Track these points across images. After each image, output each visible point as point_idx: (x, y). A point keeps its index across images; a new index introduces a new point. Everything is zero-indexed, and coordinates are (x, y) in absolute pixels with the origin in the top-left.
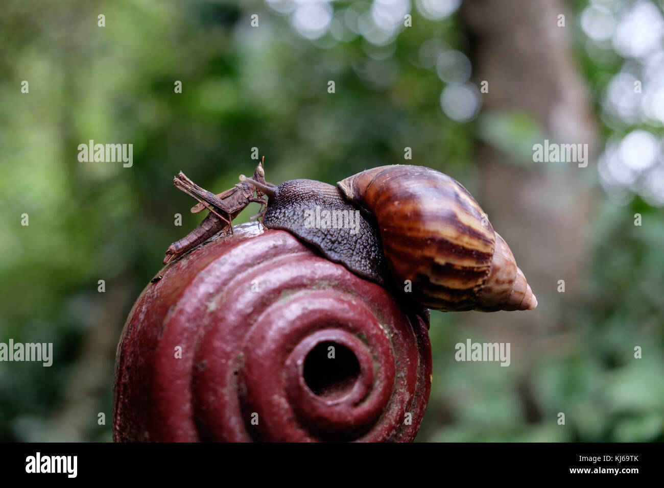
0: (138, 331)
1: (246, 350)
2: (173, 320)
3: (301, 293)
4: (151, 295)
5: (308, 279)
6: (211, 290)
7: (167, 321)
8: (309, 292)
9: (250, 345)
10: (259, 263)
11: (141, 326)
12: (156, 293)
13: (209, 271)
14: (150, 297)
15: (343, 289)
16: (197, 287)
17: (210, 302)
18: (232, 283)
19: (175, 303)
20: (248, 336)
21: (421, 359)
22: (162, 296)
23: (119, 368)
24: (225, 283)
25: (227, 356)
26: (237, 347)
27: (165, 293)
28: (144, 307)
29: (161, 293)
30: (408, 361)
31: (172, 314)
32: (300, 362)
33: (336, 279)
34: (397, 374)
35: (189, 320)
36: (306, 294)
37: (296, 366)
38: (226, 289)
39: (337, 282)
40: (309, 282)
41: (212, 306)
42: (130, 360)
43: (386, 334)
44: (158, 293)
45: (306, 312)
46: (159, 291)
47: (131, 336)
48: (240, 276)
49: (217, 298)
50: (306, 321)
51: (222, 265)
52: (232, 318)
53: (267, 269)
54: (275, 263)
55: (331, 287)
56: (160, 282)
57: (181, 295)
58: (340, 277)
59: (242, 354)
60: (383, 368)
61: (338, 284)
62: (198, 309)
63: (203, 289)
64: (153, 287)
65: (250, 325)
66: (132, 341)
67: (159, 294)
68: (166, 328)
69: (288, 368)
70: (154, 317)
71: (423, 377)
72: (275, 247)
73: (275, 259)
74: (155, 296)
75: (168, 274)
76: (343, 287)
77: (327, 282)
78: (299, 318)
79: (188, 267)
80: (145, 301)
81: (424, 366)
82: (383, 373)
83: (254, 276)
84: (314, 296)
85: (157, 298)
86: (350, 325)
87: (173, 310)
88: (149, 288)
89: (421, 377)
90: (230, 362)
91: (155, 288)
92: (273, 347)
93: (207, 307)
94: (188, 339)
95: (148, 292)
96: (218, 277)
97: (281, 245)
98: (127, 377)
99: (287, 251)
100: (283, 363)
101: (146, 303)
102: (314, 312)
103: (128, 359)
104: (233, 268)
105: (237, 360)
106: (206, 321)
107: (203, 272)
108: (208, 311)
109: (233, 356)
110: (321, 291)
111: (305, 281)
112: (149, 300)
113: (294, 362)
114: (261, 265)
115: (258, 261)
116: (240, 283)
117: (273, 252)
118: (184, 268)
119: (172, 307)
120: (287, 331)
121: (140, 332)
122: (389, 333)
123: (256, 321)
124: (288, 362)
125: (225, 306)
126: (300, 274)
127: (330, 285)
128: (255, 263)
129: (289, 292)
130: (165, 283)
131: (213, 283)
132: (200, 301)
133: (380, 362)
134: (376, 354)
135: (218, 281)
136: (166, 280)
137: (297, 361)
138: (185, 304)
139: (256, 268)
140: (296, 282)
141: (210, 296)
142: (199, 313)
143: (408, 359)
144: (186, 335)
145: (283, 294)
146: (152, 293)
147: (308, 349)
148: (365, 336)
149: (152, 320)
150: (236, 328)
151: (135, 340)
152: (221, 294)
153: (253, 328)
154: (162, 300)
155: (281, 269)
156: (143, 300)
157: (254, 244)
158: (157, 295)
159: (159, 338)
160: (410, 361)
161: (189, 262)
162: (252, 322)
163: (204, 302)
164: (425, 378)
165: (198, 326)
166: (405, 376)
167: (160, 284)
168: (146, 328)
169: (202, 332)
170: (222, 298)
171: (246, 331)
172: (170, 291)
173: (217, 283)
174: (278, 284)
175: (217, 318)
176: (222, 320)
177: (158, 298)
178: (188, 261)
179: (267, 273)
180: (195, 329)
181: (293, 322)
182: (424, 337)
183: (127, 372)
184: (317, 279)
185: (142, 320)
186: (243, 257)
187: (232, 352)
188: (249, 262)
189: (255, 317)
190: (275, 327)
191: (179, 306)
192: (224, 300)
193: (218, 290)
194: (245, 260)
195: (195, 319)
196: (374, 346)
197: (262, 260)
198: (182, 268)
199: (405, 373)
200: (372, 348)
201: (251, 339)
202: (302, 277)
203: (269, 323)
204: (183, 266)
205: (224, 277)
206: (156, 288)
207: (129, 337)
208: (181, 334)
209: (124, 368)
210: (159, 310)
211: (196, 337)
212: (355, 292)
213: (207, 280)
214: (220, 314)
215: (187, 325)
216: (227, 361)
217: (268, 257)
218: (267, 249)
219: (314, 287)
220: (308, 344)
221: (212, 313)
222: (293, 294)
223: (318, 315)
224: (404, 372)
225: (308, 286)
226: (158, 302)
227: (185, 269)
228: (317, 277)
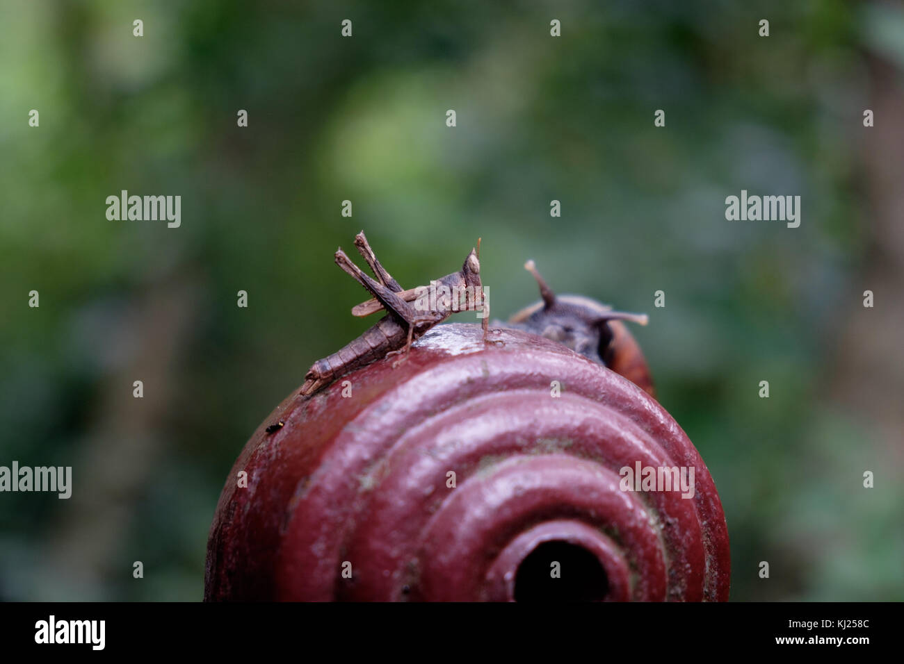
0: (246, 512)
1: (422, 554)
2: (305, 504)
3: (512, 461)
4: (267, 454)
5: (524, 437)
6: (366, 456)
7: (294, 504)
8: (526, 459)
9: (428, 547)
10: (443, 410)
11: (251, 506)
12: (274, 451)
13: (362, 423)
14: (264, 457)
15: (582, 452)
16: (343, 449)
17: (364, 474)
18: (399, 444)
19: (307, 474)
20: (425, 532)
21: (711, 562)
22: (286, 458)
23: (214, 572)
24: (389, 442)
25: (392, 564)
26: (408, 551)
27: (290, 455)
28: (255, 474)
29: (283, 452)
30: (688, 569)
31: (302, 494)
32: (509, 575)
33: (570, 436)
34: (670, 589)
35: (329, 504)
36: (520, 462)
37: (504, 582)
38: (390, 453)
39: (571, 442)
40: (525, 443)
41: (368, 482)
42: (234, 561)
43: (652, 527)
44: (277, 452)
45: (520, 493)
46: (280, 448)
47: (234, 521)
48: (414, 432)
49: (377, 467)
50: (519, 509)
51: (383, 412)
52: (399, 502)
53: (458, 420)
54: (469, 409)
55: (561, 451)
56: (282, 430)
57: (316, 463)
58: (576, 432)
59: (415, 561)
60: (645, 583)
61: (574, 444)
62: (343, 486)
63: (351, 454)
64: (269, 439)
65: (429, 514)
66: (236, 531)
67: (280, 454)
68: (293, 517)
69: (490, 584)
70: (273, 494)
71: (714, 591)
72: (470, 382)
73: (470, 403)
74: (274, 457)
75: (295, 420)
76: (582, 449)
77: (555, 441)
78: (509, 503)
79: (328, 411)
80: (256, 462)
81: (716, 573)
82: (646, 590)
83: (436, 430)
84: (534, 466)
85: (277, 459)
86: (593, 513)
87: (304, 486)
88: (263, 441)
89: (710, 592)
90: (397, 575)
91: (272, 441)
92: (465, 550)
93: (358, 484)
94: (329, 535)
95: (261, 446)
96: (377, 433)
97: (480, 378)
98: (229, 588)
99: (490, 388)
100: (482, 576)
101: (258, 468)
102: (532, 493)
103: (230, 558)
104: (400, 417)
105: (408, 571)
106: (358, 506)
107: (351, 424)
108: (361, 490)
109: (401, 564)
110: (546, 457)
111: (519, 441)
112: (263, 462)
113: (500, 575)
114: (448, 413)
115: (443, 406)
116: (412, 444)
117: (467, 390)
118: (320, 412)
119: (302, 482)
120: (489, 525)
121: (249, 515)
122: (658, 523)
123: (438, 507)
124: (491, 575)
125: (388, 483)
126: (511, 428)
127: (559, 447)
128: (437, 408)
129: (493, 458)
130: (289, 434)
131: (368, 445)
132: (348, 471)
133: (641, 573)
134: (634, 560)
135: (377, 439)
136: (291, 431)
137: (505, 573)
138: (323, 478)
139: (439, 417)
140: (504, 443)
141: (362, 465)
142: (346, 492)
143: (688, 565)
144: (325, 528)
145: (482, 462)
146: (267, 451)
147: (522, 554)
148: (616, 531)
149: (269, 499)
150: (405, 518)
151: (242, 527)
152: (382, 462)
153: (435, 519)
154: (286, 466)
155: (480, 420)
156: (252, 460)
157: (435, 375)
158: (277, 456)
159: (282, 532)
160: (691, 568)
161: (329, 401)
162: (432, 508)
163: (354, 474)
164: (718, 592)
165: (345, 515)
166: (682, 593)
167: (280, 436)
168: (258, 511)
169: (351, 523)
170: (384, 468)
171: (423, 524)
172: (297, 452)
173: (375, 444)
174: (474, 447)
175: (374, 501)
176: (383, 505)
177: (279, 461)
178: (327, 398)
179: (456, 428)
180: (340, 519)
181: (500, 509)
182: (716, 524)
183: (227, 580)
184: (539, 437)
185: (251, 495)
186: (417, 399)
187: (399, 558)
188: (428, 407)
189: (438, 501)
190: (468, 518)
191: (314, 481)
192: (387, 472)
193: (377, 456)
194: (421, 405)
195: (339, 503)
196: (632, 547)
197: (448, 403)
198: (316, 411)
199: (684, 587)
200: (628, 550)
201: (431, 537)
202: (514, 434)
203: (459, 510)
204: (319, 408)
205: (388, 432)
206: (275, 441)
207: (231, 522)
208: (317, 527)
209: (223, 572)
210: (281, 483)
211: (341, 532)
212: (602, 456)
213: (358, 438)
214: (381, 496)
215: (328, 512)
216: (391, 573)
217: (459, 398)
218: (456, 386)
219: (534, 450)
220: (523, 546)
221: (367, 494)
222: (499, 462)
223: (538, 499)
224: (681, 586)
225: (525, 450)
226: (279, 468)
227: (322, 415)
228: (538, 432)
